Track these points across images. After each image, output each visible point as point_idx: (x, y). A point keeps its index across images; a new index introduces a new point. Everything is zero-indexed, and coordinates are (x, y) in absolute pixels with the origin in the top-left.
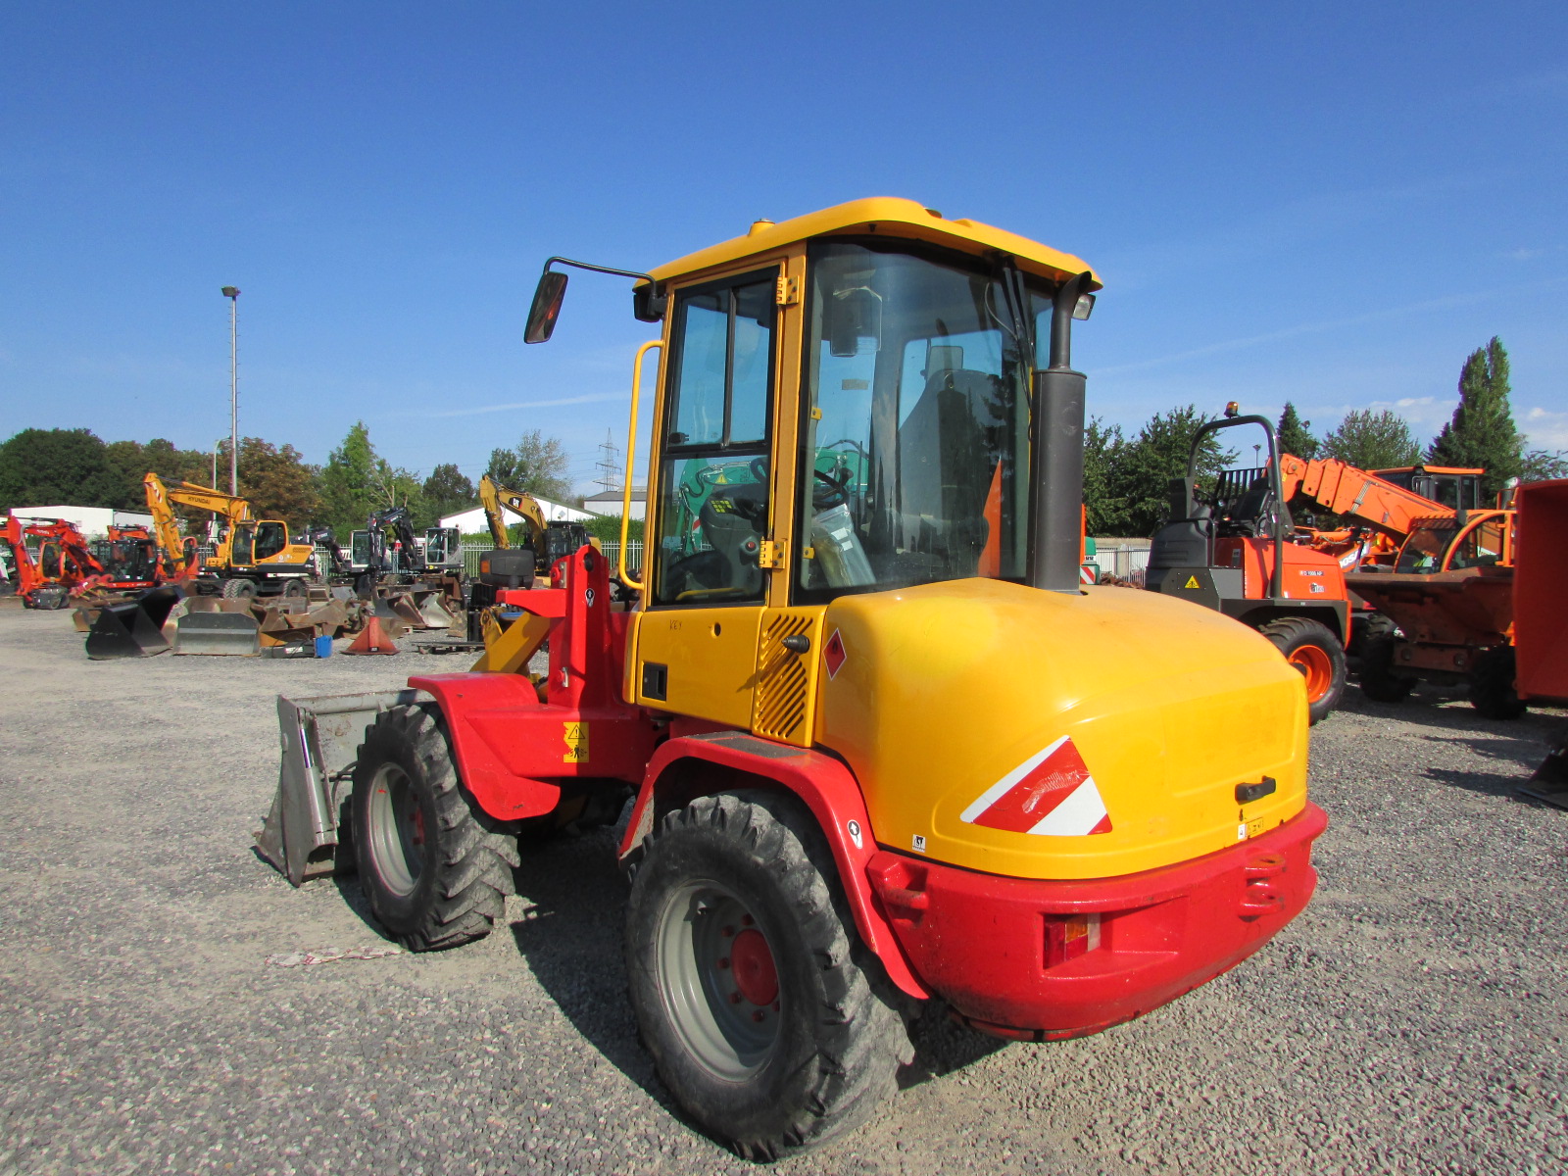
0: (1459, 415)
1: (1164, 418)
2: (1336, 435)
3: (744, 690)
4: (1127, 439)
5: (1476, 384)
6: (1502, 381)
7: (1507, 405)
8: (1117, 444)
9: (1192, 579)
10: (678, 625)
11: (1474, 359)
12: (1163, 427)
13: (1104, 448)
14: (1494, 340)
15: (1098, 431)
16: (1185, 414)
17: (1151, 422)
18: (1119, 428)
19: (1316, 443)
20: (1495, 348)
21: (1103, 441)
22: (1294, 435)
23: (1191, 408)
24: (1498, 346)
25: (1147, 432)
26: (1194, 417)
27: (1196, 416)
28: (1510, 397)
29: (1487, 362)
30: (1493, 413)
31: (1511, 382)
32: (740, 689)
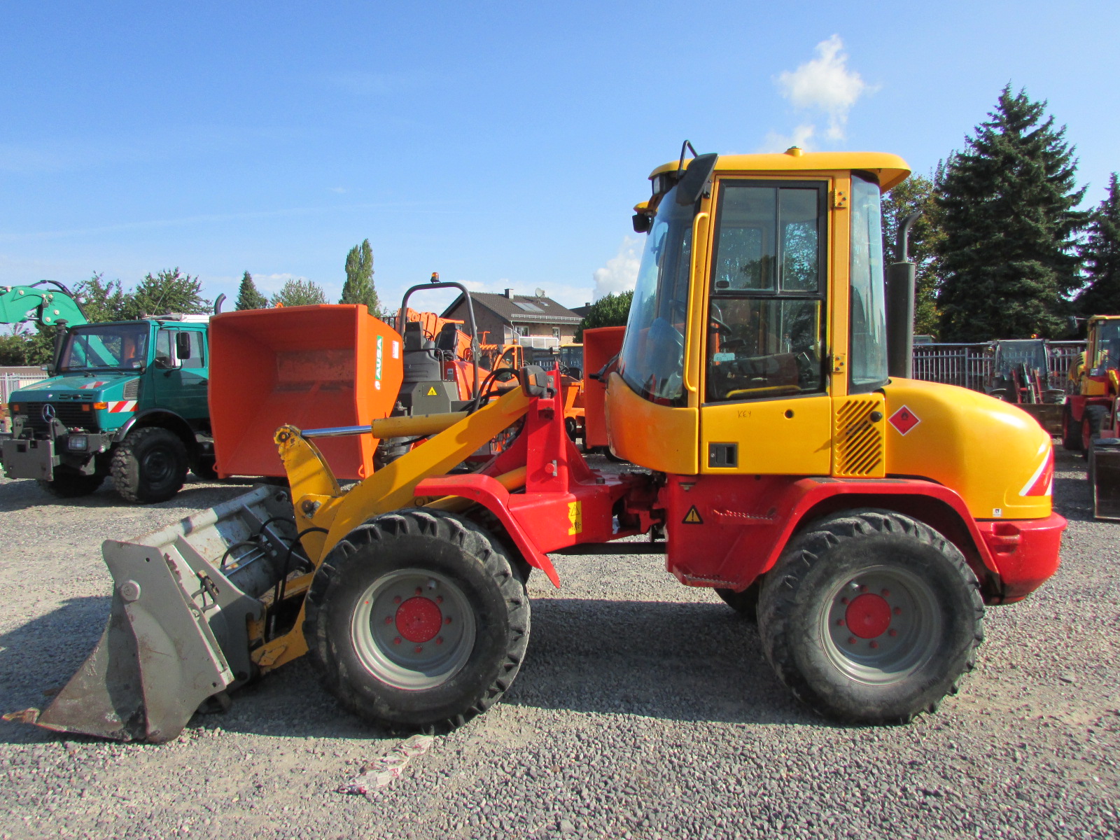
0: (347, 287)
1: (155, 277)
2: (280, 295)
3: (822, 451)
4: (125, 292)
5: (355, 268)
6: (370, 267)
7: (373, 282)
8: (118, 296)
9: (432, 389)
10: (747, 414)
11: (354, 251)
12: (156, 283)
13: (107, 297)
14: (366, 241)
15: (101, 283)
16: (172, 274)
17: (145, 280)
18: (120, 282)
19: (266, 301)
20: (366, 246)
21: (106, 292)
22: (251, 294)
23: (177, 270)
24: (368, 246)
25: (143, 287)
26: (180, 277)
27: (182, 276)
28: (374, 277)
29: (361, 254)
30: (366, 286)
31: (374, 268)
32: (817, 451)
